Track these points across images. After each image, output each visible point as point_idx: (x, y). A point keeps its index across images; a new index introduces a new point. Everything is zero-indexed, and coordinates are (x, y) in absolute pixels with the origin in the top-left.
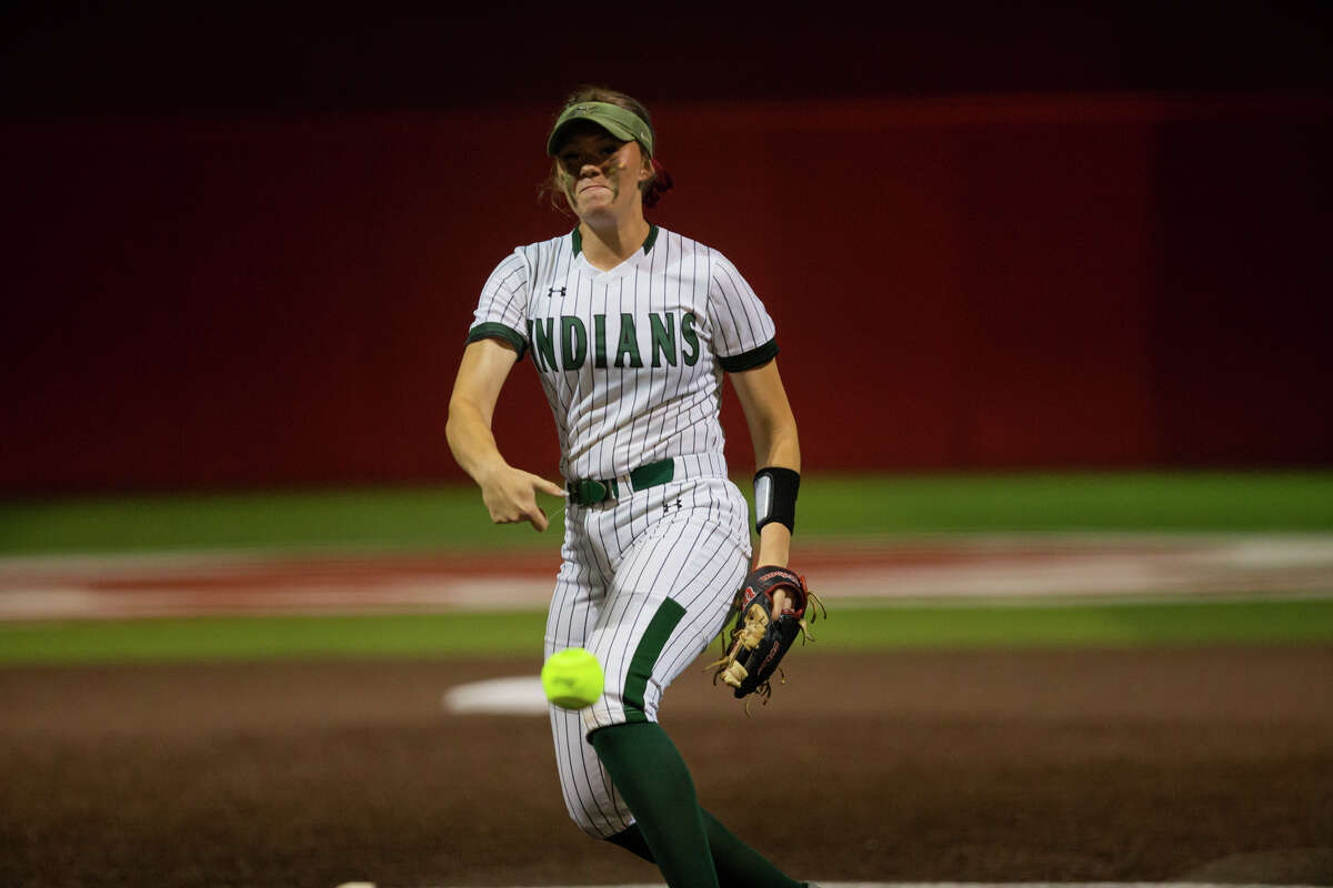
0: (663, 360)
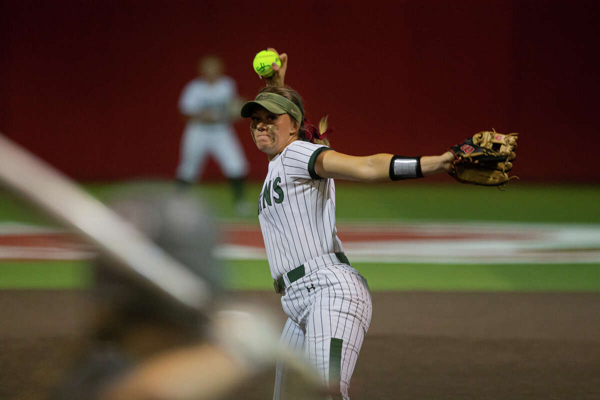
0: (266, 204)
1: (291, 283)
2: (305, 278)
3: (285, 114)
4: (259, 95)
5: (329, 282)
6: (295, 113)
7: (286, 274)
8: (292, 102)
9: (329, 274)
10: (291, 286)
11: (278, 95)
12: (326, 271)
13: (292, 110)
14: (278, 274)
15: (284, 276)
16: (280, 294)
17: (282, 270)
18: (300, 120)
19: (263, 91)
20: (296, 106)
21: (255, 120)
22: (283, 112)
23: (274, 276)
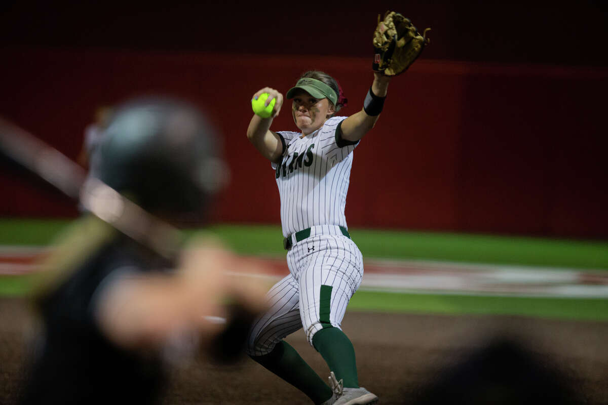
1: (298, 241)
2: (309, 239)
3: (324, 98)
4: (302, 79)
5: (328, 245)
6: (333, 97)
7: (295, 234)
8: (331, 88)
9: (330, 239)
10: (297, 245)
11: (318, 81)
12: (329, 237)
13: (330, 95)
14: (289, 233)
15: (292, 235)
16: (287, 250)
17: (292, 230)
18: (335, 103)
19: (305, 77)
20: (334, 92)
21: (297, 101)
22: (323, 96)
23: (285, 235)
